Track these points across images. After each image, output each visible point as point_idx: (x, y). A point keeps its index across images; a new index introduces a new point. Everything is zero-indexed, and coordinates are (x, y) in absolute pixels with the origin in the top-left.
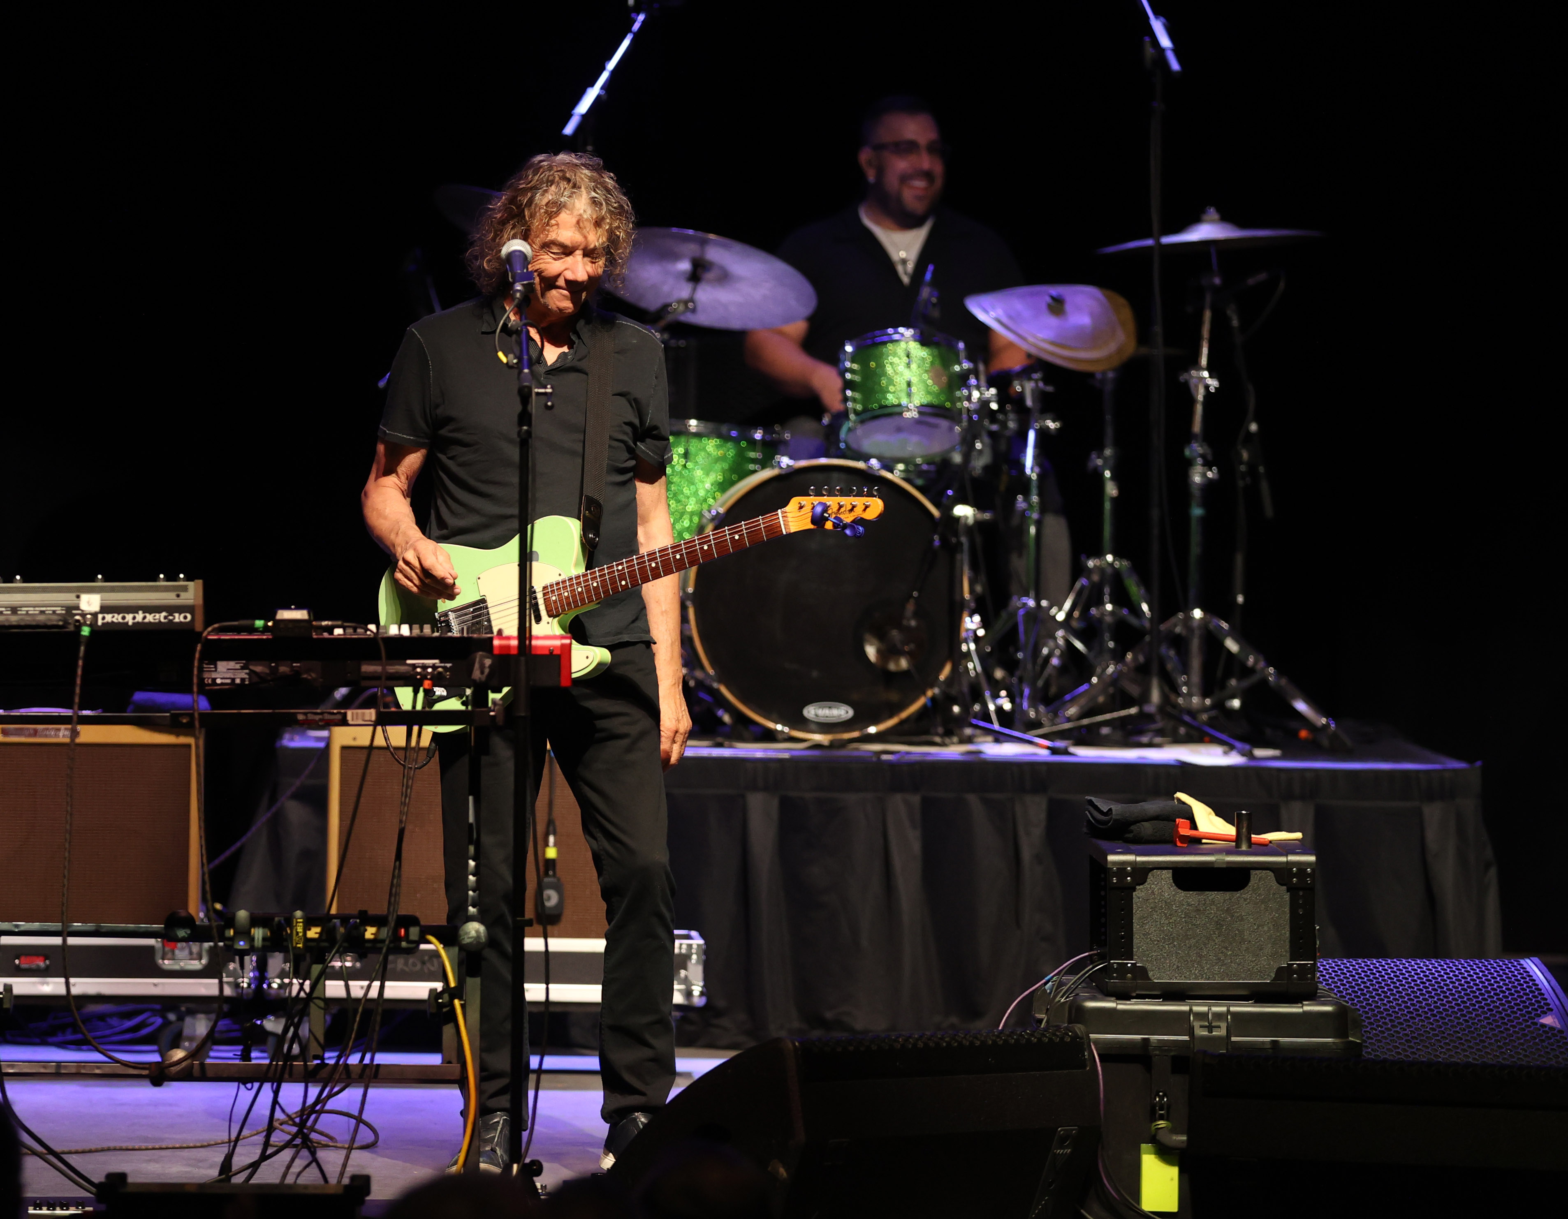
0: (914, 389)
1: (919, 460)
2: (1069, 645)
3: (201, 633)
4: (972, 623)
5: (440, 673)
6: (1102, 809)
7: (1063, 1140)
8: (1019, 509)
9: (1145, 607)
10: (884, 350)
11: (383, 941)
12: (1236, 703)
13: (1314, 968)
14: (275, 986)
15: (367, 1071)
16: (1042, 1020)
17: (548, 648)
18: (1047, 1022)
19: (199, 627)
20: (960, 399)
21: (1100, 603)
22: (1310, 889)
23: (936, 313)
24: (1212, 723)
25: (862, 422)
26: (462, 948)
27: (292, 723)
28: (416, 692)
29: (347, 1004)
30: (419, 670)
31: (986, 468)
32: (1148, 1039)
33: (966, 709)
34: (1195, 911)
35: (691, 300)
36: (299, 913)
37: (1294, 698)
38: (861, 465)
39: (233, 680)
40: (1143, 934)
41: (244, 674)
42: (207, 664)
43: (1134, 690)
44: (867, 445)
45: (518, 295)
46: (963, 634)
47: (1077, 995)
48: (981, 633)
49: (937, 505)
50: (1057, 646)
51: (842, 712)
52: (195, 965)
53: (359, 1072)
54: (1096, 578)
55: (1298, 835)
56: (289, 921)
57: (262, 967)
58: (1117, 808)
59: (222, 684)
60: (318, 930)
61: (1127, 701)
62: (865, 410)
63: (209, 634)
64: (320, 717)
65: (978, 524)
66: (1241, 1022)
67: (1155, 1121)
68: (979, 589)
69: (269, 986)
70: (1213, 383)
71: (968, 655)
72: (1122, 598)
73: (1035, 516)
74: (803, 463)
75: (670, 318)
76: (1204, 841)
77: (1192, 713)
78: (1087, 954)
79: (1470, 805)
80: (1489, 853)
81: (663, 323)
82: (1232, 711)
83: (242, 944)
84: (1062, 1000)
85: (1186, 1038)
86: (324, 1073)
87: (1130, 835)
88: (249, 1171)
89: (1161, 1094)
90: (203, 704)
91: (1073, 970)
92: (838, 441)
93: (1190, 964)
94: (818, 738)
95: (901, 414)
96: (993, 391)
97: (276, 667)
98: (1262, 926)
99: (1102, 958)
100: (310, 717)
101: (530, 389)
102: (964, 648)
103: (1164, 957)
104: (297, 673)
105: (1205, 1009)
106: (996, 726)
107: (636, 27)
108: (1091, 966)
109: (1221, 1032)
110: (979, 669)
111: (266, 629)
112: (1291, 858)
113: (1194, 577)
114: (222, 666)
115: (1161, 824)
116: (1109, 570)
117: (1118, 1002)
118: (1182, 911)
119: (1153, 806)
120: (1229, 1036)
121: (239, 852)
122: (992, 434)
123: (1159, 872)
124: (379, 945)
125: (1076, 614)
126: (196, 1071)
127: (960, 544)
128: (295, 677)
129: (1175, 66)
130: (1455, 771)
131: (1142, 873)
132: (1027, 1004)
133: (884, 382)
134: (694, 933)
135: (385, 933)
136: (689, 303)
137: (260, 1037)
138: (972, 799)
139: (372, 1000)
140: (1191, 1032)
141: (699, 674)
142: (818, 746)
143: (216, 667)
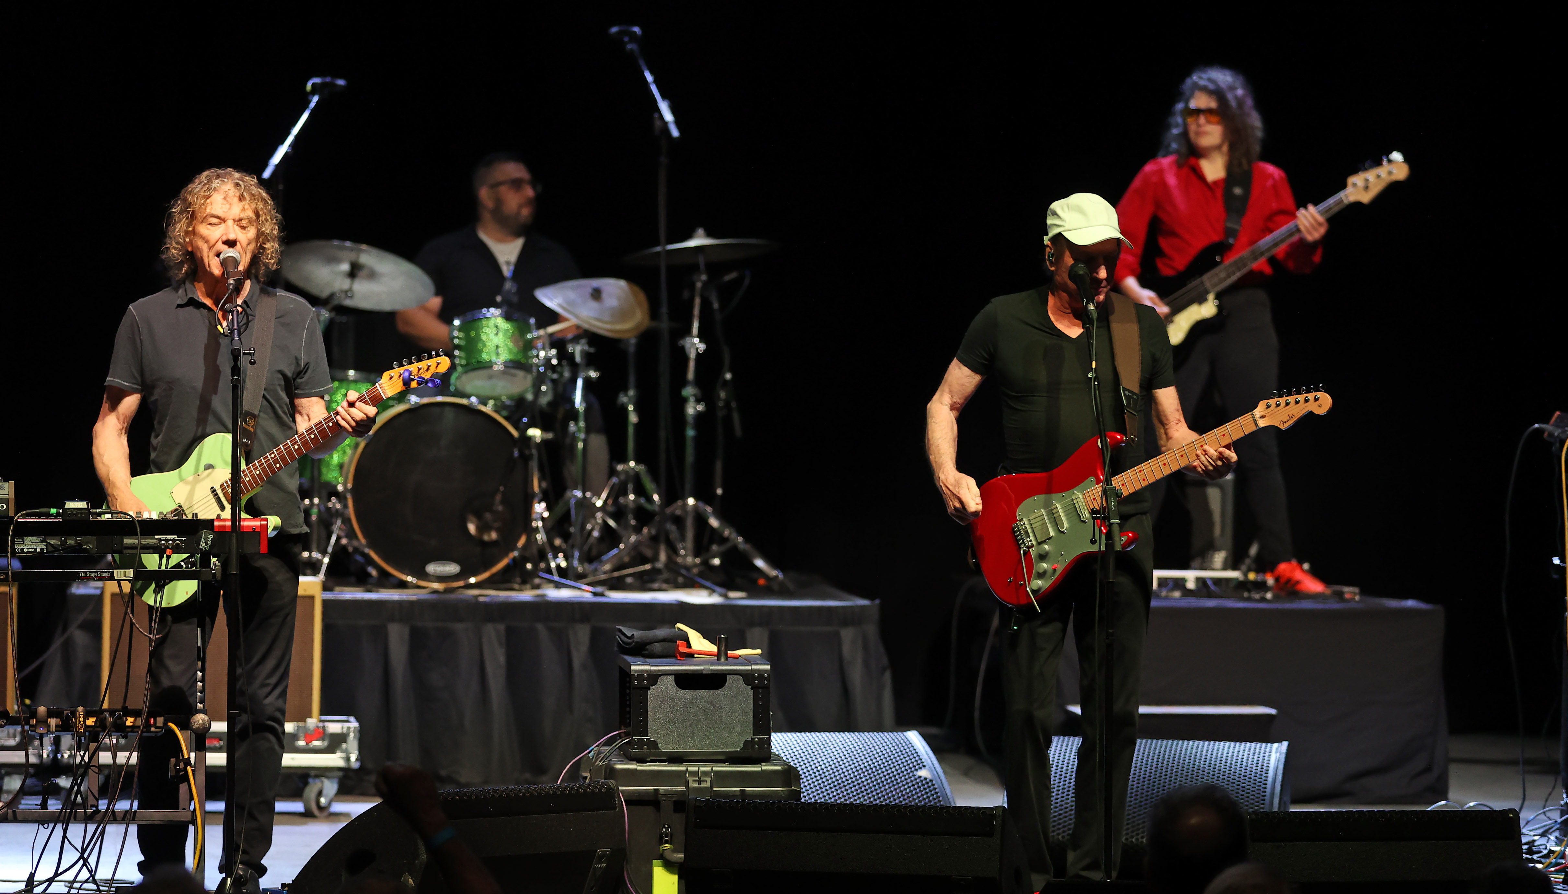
0: (501, 350)
1: (504, 399)
2: (605, 523)
3: (13, 518)
4: (540, 508)
5: (177, 544)
6: (628, 634)
7: (600, 858)
8: (571, 432)
9: (656, 497)
10: (480, 323)
11: (139, 727)
12: (716, 561)
13: (769, 740)
14: (66, 756)
15: (128, 816)
16: (587, 777)
17: (252, 527)
18: (590, 778)
19: (11, 513)
20: (532, 357)
21: (626, 494)
22: (767, 688)
23: (515, 299)
24: (701, 575)
25: (466, 372)
26: (194, 731)
27: (76, 578)
28: (161, 558)
29: (114, 767)
30: (163, 542)
31: (550, 404)
32: (658, 789)
33: (536, 566)
34: (690, 703)
35: (350, 290)
36: (81, 709)
37: (755, 557)
38: (464, 401)
39: (36, 549)
40: (655, 719)
41: (43, 545)
42: (17, 539)
43: (648, 553)
44: (468, 389)
45: (231, 287)
46: (534, 516)
47: (611, 760)
48: (546, 514)
49: (516, 428)
50: (597, 523)
51: (452, 568)
52: (12, 742)
53: (122, 816)
54: (623, 477)
55: (759, 651)
56: (74, 714)
57: (57, 742)
58: (637, 634)
59: (28, 552)
60: (94, 719)
61: (644, 560)
62: (467, 364)
63: (18, 518)
64: (96, 574)
65: (544, 442)
66: (721, 778)
67: (663, 844)
68: (544, 485)
69: (62, 756)
70: (702, 347)
71: (537, 530)
72: (640, 491)
73: (582, 436)
74: (426, 400)
75: (335, 302)
76: (696, 656)
77: (688, 568)
78: (617, 732)
79: (872, 630)
80: (885, 661)
81: (330, 306)
82: (713, 568)
83: (41, 730)
84: (600, 764)
85: (684, 788)
86: (98, 817)
87: (646, 652)
88: (47, 883)
89: (666, 826)
90: (16, 565)
91: (608, 743)
92: (449, 385)
93: (686, 739)
94: (436, 586)
95: (491, 367)
96: (554, 352)
97: (65, 541)
98: (735, 713)
99: (627, 734)
100: (89, 574)
101: (239, 350)
102: (534, 524)
103: (669, 734)
104: (80, 544)
105: (696, 769)
106: (556, 578)
107: (312, 105)
108: (619, 741)
109: (707, 784)
110: (545, 538)
111: (58, 514)
112: (754, 667)
113: (689, 476)
114: (28, 540)
115: (666, 644)
116: (632, 473)
117: (638, 765)
118: (681, 703)
119: (661, 632)
120: (712, 787)
121: (41, 666)
122: (553, 381)
123: (666, 677)
124: (136, 730)
125: (610, 502)
126: (10, 816)
127: (531, 455)
128: (78, 547)
129: (675, 133)
130: (862, 607)
131: (654, 678)
132: (577, 766)
133: (480, 345)
134: (352, 719)
135: (139, 722)
136: (348, 293)
137: (56, 791)
138: (540, 627)
139: (133, 766)
140: (686, 784)
141: (355, 543)
142: (435, 592)
143: (24, 541)
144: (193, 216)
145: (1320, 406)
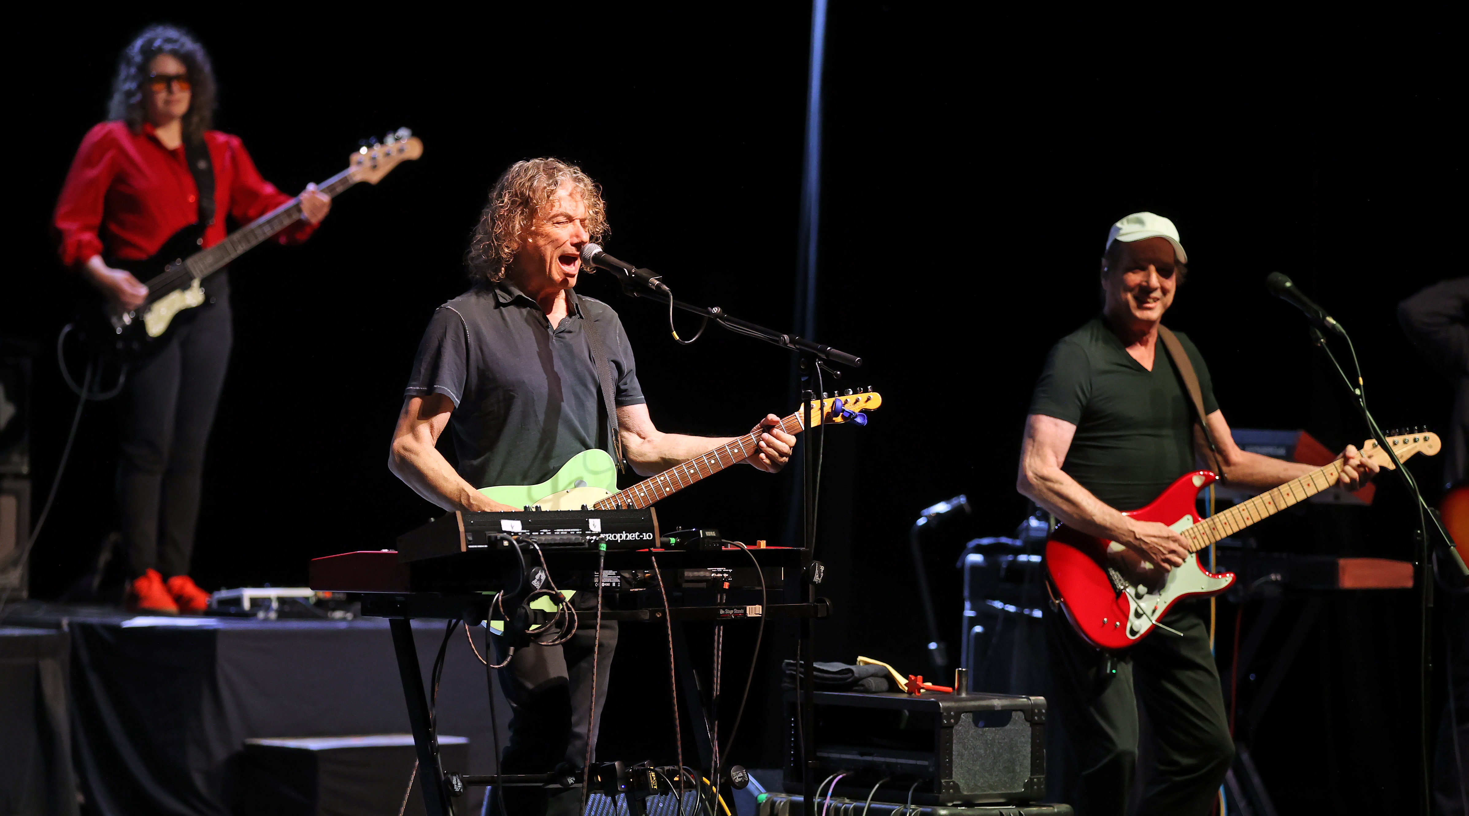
30: (714, 574)
39: (611, 583)
41: (616, 579)
123: (966, 714)
131: (958, 716)
144: (532, 213)
145: (1430, 447)
